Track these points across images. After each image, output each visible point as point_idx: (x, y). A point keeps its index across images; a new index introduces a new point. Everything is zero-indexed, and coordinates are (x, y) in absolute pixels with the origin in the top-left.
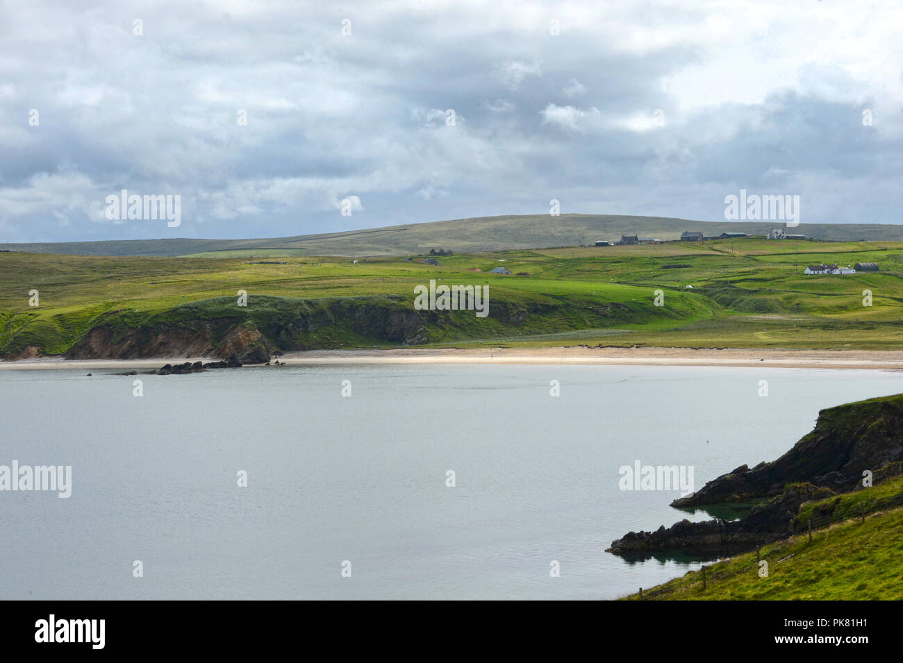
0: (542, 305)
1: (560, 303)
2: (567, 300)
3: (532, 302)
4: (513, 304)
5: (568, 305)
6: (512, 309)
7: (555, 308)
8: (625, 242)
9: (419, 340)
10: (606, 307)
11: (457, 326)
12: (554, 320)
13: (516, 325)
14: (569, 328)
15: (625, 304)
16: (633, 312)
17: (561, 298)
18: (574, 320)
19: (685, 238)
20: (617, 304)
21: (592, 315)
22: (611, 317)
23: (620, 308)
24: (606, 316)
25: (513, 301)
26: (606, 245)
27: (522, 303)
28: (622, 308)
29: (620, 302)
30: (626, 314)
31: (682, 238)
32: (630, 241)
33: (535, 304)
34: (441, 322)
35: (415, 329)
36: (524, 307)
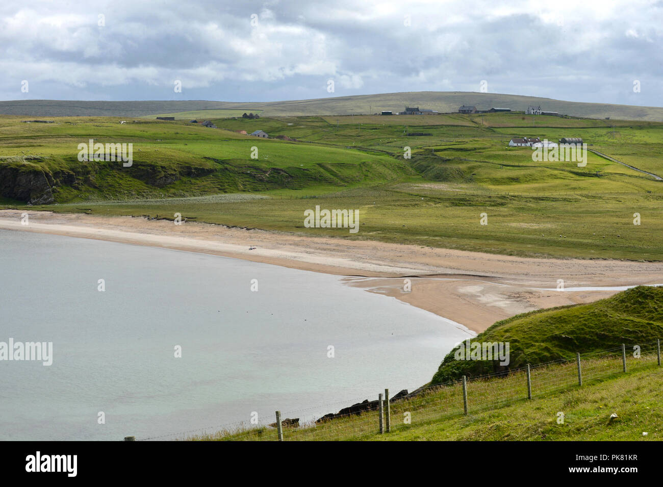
0: (196, 169)
1: (219, 166)
2: (228, 164)
3: (187, 165)
4: (162, 167)
5: (226, 169)
6: (160, 172)
7: (210, 171)
8: (408, 112)
9: (45, 200)
10: (265, 172)
11: (95, 187)
12: (205, 183)
13: (162, 187)
14: (219, 191)
15: (287, 170)
16: (291, 177)
17: (222, 162)
18: (226, 184)
19: (462, 111)
20: (278, 169)
21: (247, 179)
22: (268, 182)
23: (280, 173)
24: (262, 180)
25: (163, 164)
26: (390, 114)
27: (174, 166)
28: (282, 173)
29: (282, 167)
30: (284, 180)
31: (459, 110)
32: (411, 111)
33: (189, 168)
34: (78, 184)
35: (42, 190)
36: (175, 171)
